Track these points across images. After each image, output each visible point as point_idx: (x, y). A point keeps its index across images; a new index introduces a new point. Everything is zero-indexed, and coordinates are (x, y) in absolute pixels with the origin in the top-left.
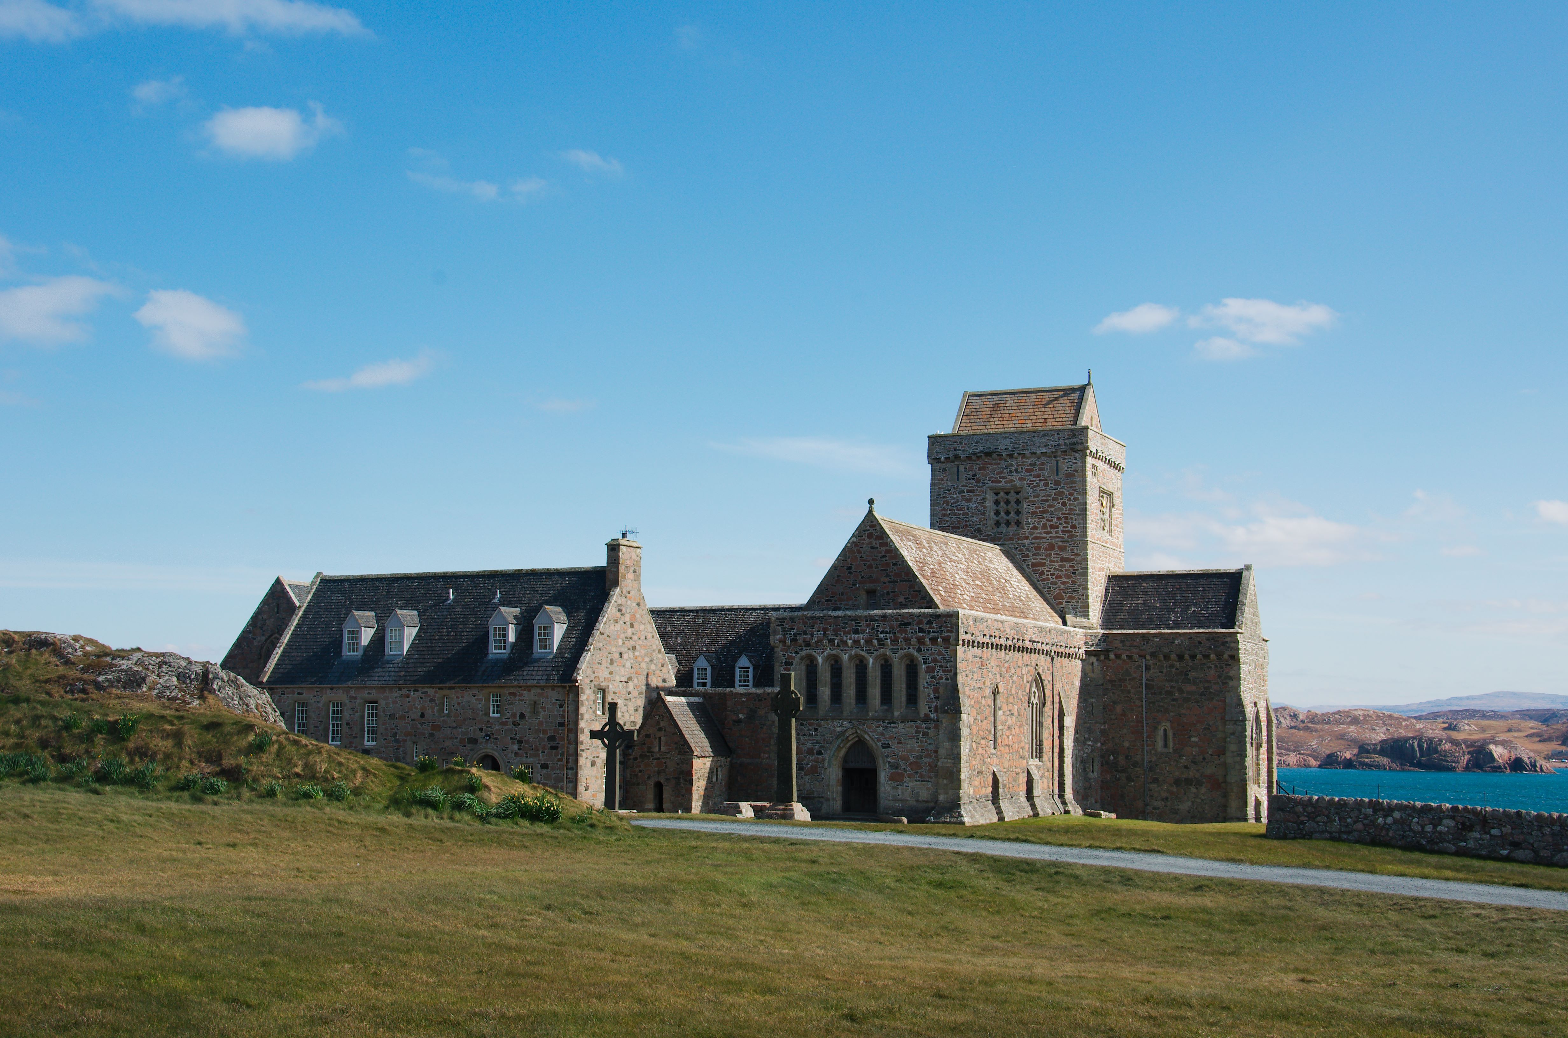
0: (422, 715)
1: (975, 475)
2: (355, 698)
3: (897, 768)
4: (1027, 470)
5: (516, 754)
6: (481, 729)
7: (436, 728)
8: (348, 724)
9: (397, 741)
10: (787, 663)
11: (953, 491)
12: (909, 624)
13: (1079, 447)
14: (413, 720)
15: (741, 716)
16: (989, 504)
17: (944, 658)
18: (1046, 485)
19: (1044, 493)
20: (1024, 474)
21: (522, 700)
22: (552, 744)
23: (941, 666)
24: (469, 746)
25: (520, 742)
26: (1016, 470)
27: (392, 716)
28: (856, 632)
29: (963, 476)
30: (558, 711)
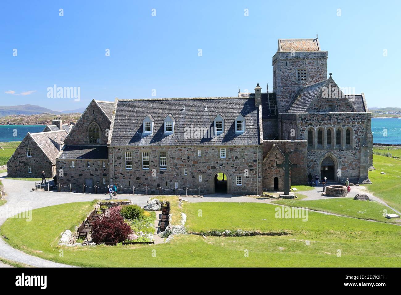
0: (188, 158)
1: (292, 65)
2: (155, 151)
3: (344, 166)
4: (309, 64)
5: (234, 172)
6: (217, 163)
7: (195, 162)
8: (152, 161)
9: (176, 168)
10: (302, 131)
11: (285, 69)
12: (350, 117)
13: (325, 57)
14: (184, 159)
15: (292, 150)
16: (297, 74)
17: (362, 129)
18: (315, 68)
19: (314, 71)
20: (308, 65)
21: (236, 151)
22: (251, 168)
23: (360, 131)
24: (211, 170)
25: (236, 168)
26: (305, 64)
27: (174, 158)
28: (330, 120)
29: (288, 64)
30: (253, 155)
